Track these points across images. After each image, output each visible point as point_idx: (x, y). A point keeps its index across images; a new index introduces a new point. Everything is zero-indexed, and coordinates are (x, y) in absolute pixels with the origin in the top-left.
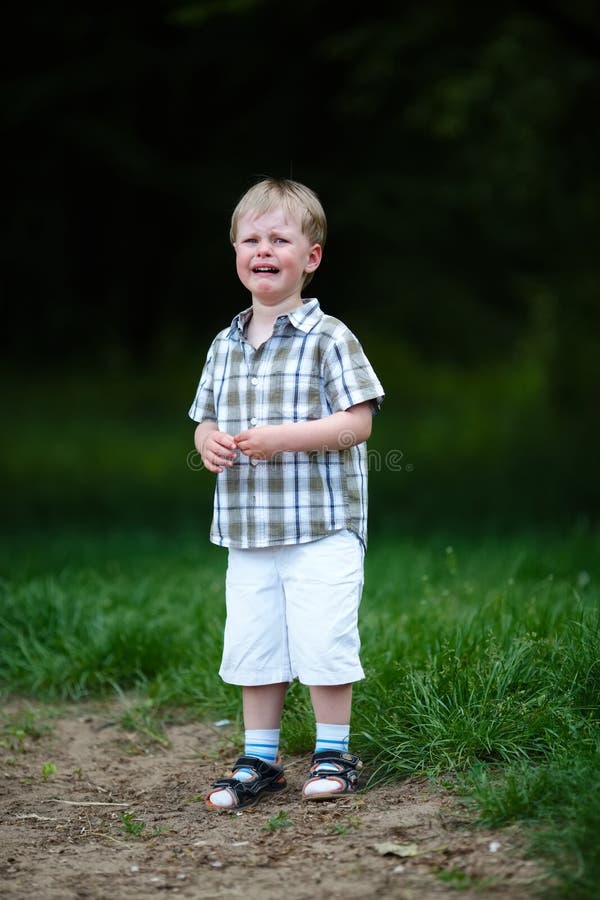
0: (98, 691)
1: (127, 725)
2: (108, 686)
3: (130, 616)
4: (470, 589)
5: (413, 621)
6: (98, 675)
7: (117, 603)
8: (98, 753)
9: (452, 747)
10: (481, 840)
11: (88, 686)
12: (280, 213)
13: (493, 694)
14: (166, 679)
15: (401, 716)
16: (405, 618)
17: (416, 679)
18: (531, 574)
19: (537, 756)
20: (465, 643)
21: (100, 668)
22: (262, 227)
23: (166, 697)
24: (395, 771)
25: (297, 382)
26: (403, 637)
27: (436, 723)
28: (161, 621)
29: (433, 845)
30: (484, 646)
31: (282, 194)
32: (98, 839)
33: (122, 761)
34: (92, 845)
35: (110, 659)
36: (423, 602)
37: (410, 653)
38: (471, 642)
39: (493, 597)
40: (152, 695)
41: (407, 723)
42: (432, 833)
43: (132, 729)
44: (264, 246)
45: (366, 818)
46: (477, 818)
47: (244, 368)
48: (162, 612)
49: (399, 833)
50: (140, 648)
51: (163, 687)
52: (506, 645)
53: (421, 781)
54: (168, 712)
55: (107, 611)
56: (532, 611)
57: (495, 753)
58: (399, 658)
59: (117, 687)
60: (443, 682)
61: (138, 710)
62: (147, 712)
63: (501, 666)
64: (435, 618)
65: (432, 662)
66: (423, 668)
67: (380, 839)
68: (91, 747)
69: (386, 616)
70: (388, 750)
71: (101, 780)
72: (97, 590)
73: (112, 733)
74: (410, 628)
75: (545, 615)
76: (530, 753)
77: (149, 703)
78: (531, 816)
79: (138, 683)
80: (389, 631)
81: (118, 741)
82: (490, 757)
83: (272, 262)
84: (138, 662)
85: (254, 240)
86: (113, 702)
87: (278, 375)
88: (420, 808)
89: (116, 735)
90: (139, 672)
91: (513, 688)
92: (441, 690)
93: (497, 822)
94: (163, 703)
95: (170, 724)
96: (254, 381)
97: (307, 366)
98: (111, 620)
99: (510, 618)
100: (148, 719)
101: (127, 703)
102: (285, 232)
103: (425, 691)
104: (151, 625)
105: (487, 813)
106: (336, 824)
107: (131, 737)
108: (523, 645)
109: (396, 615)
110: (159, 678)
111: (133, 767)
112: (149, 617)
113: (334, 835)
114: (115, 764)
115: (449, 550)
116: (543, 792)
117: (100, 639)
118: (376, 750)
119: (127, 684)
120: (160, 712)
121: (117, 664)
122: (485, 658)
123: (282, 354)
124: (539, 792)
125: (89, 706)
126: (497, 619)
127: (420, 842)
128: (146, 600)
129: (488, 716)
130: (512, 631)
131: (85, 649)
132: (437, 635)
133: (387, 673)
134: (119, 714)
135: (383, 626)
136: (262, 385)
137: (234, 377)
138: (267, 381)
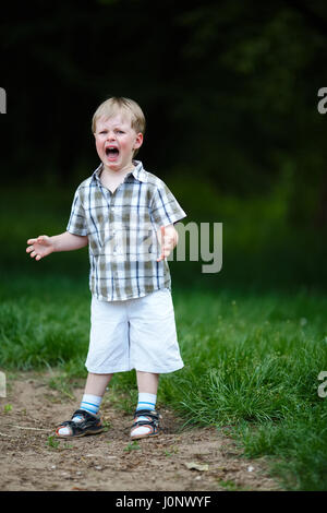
0: (37, 366)
1: (52, 386)
2: (43, 363)
3: (57, 326)
4: (242, 323)
5: (210, 340)
6: (38, 357)
7: (51, 318)
8: (36, 401)
9: (230, 412)
10: (244, 464)
11: (32, 363)
12: (119, 117)
13: (255, 384)
14: (75, 362)
15: (203, 393)
16: (207, 338)
17: (213, 373)
18: (276, 317)
19: (275, 420)
20: (240, 354)
21: (39, 353)
22: (110, 125)
23: (74, 373)
24: (198, 422)
25: (138, 210)
26: (205, 348)
27: (223, 398)
28: (74, 330)
29: (217, 466)
30: (251, 357)
31: (120, 106)
32: (34, 449)
33: (48, 406)
34: (31, 452)
35: (45, 349)
36: (218, 331)
37: (210, 358)
38: (243, 354)
39: (258, 329)
40: (67, 371)
41: (207, 398)
42: (217, 459)
43: (55, 389)
44: (111, 135)
45: (181, 448)
46: (242, 452)
47: (105, 202)
48: (75, 325)
49: (198, 457)
50: (62, 345)
51: (73, 366)
52: (262, 357)
53: (212, 429)
54: (75, 380)
55: (44, 322)
56: (277, 340)
57: (253, 417)
58: (203, 360)
59: (48, 365)
60: (227, 376)
61: (58, 379)
62: (63, 380)
63: (259, 369)
64: (223, 338)
65: (222, 364)
66: (216, 366)
67: (189, 460)
68: (32, 397)
69: (197, 336)
70: (194, 411)
71: (37, 416)
72: (38, 311)
73: (44, 390)
74: (209, 344)
75: (283, 342)
76: (273, 419)
77: (65, 375)
78: (273, 454)
79: (59, 364)
80: (198, 345)
81: (47, 395)
82: (251, 419)
83: (115, 144)
84: (60, 352)
85: (105, 132)
86: (44, 373)
87: (127, 206)
88: (211, 444)
89: (46, 392)
90: (60, 357)
91: (265, 382)
92: (226, 380)
93: (253, 455)
94: (73, 376)
95: (75, 387)
96: (113, 209)
97: (143, 201)
98: (47, 327)
99: (265, 343)
100: (64, 384)
101: (52, 374)
102: (122, 128)
103: (217, 380)
104: (68, 332)
105: (247, 450)
106: (165, 450)
107: (54, 393)
108: (272, 358)
109: (203, 335)
110: (71, 362)
111: (54, 410)
112: (67, 328)
113: (163, 456)
114: (44, 408)
115: (234, 303)
116: (279, 441)
117: (40, 337)
118: (187, 411)
119: (53, 363)
120: (71, 381)
121: (48, 352)
122: (250, 363)
123: (128, 194)
124: (277, 441)
125: (32, 374)
126: (258, 342)
127: (210, 463)
128: (66, 318)
129: (250, 396)
130: (266, 349)
131: (32, 343)
132: (224, 349)
133: (197, 368)
134: (48, 380)
135: (195, 342)
136: (118, 211)
137: (99, 207)
138: (121, 209)
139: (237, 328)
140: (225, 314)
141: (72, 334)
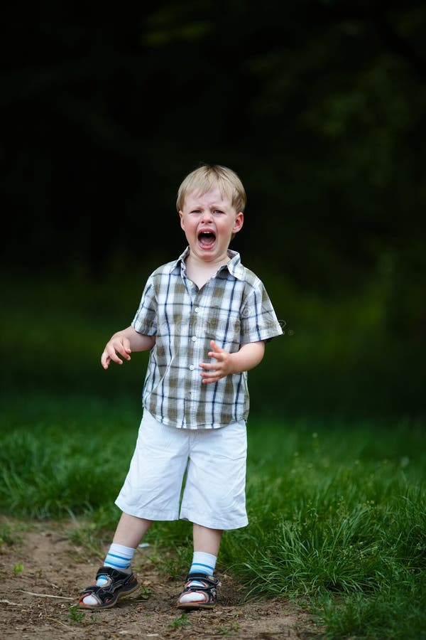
0: (57, 515)
1: (76, 541)
2: (65, 511)
3: (83, 462)
4: (325, 462)
5: (284, 483)
6: (58, 503)
7: (75, 451)
8: (54, 559)
9: (308, 578)
11: (50, 510)
12: (217, 192)
13: (340, 542)
14: (107, 510)
15: (273, 552)
16: (279, 481)
17: (286, 527)
18: (369, 456)
19: (367, 590)
20: (322, 503)
21: (60, 498)
22: (205, 202)
23: (106, 523)
24: (266, 591)
25: (229, 316)
26: (276, 494)
27: (298, 560)
28: (106, 468)
30: (337, 507)
32: (51, 623)
33: (71, 567)
34: (46, 627)
35: (67, 492)
36: (294, 471)
37: (282, 507)
38: (326, 503)
39: (344, 470)
40: (96, 521)
41: (277, 559)
42: (290, 639)
43: (79, 544)
44: (207, 215)
45: (243, 625)
46: (323, 631)
48: (107, 461)
50: (90, 486)
51: (104, 516)
52: (351, 507)
53: (284, 600)
54: (106, 534)
55: (67, 456)
56: (370, 484)
57: (339, 585)
58: (273, 509)
59: (70, 512)
60: (305, 531)
61: (84, 531)
62: (91, 532)
63: (347, 522)
64: (300, 482)
65: (298, 516)
66: (290, 518)
68: (49, 555)
69: (266, 478)
70: (261, 576)
71: (55, 579)
73: (64, 546)
74: (281, 489)
75: (378, 487)
76: (363, 587)
77: (93, 526)
78: (362, 633)
79: (86, 511)
80: (268, 489)
81: (69, 552)
82: (335, 588)
83: (212, 227)
84: (87, 496)
86: (67, 523)
88: (282, 620)
89: (67, 547)
90: (87, 503)
91: (355, 540)
92: (303, 537)
93: (337, 635)
94: (103, 527)
95: (106, 543)
96: (197, 309)
97: (236, 304)
98: (70, 464)
99: (355, 489)
100: (91, 538)
101: (76, 525)
103: (292, 536)
104: (98, 470)
106: (222, 626)
107: (79, 549)
108: (363, 508)
109: (274, 476)
110: (101, 510)
111: (78, 572)
112: (97, 464)
113: (220, 634)
114: (66, 568)
115: (315, 435)
116: (372, 617)
117: (61, 477)
118: (253, 575)
119: (78, 511)
120: (100, 535)
121: (72, 496)
122: (334, 515)
123: (218, 292)
124: (368, 617)
125: (50, 524)
126: (345, 488)
128: (95, 452)
129: (335, 558)
130: (356, 498)
131: (50, 483)
132: (302, 495)
133: (265, 520)
134: (71, 533)
135: (263, 486)
136: (203, 313)
137: (178, 304)
138: (207, 311)
139: (318, 468)
140: (303, 450)
141: (103, 472)
